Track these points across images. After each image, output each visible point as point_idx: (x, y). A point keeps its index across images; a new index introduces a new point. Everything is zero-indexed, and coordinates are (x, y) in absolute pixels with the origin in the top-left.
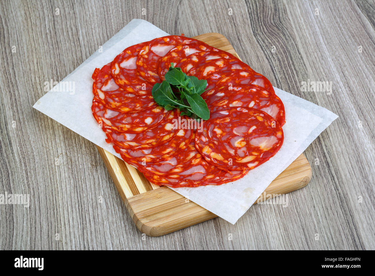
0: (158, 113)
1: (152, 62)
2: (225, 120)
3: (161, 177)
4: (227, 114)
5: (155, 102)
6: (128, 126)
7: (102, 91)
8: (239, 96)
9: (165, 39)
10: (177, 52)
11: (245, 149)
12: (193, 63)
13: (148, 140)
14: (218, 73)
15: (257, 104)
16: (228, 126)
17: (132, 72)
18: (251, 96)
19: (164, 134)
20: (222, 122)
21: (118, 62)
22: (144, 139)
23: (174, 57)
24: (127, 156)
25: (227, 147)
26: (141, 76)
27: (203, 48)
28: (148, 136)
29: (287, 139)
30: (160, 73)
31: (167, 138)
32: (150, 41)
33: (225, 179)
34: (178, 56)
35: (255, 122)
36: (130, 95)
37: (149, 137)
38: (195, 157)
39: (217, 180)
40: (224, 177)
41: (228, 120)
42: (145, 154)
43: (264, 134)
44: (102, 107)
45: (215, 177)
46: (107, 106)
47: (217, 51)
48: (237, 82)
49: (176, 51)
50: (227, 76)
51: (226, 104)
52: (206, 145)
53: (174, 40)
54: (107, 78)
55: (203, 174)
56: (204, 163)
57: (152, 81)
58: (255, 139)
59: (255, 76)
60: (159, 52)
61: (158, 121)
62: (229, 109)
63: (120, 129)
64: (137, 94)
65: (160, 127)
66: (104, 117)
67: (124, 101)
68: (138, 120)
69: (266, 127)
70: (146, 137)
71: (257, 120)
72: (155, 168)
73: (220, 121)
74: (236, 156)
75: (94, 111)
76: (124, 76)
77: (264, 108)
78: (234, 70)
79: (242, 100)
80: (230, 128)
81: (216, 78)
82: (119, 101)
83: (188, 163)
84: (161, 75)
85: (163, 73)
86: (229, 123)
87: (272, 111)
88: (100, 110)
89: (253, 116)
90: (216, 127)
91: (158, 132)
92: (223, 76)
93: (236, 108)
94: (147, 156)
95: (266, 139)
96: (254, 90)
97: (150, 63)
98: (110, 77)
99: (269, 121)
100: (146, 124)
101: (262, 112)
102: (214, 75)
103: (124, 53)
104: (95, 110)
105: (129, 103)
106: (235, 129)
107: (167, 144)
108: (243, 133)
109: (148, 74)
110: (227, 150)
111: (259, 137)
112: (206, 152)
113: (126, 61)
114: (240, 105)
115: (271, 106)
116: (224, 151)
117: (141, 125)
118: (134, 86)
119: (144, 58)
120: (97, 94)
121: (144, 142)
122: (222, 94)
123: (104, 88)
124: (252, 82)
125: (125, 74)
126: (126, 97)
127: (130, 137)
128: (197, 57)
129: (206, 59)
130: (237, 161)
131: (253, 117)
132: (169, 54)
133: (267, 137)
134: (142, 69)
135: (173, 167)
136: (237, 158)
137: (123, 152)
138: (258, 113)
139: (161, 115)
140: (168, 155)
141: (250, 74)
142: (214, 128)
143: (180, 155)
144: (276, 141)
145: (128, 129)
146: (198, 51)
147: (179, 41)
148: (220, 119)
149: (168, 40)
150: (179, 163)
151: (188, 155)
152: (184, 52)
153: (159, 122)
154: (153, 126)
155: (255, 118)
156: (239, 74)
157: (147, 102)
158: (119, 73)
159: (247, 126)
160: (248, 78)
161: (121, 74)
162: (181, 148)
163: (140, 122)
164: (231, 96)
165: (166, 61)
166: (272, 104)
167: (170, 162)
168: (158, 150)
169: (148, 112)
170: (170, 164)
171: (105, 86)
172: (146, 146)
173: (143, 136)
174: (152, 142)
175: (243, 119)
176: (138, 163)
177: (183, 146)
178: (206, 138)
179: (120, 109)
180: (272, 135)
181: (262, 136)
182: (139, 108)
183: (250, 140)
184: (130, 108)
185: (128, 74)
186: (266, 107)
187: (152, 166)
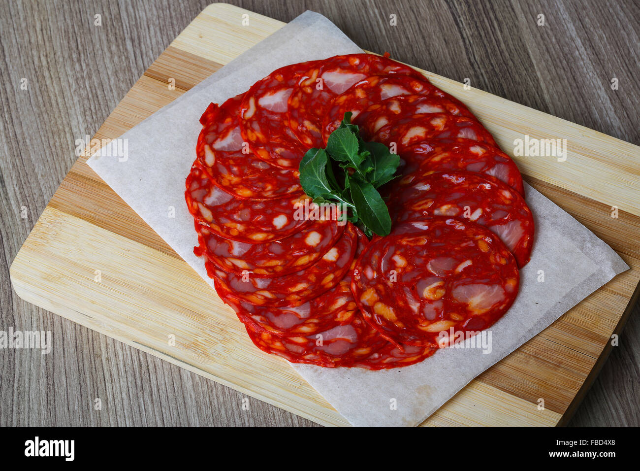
1: (317, 103)
2: (418, 240)
3: (274, 337)
4: (426, 228)
5: (300, 186)
6: (240, 227)
7: (213, 150)
8: (457, 196)
9: (352, 59)
10: (366, 89)
11: (439, 305)
12: (390, 115)
13: (269, 261)
14: (429, 142)
15: (485, 215)
16: (421, 253)
17: (276, 118)
18: (478, 197)
19: (301, 253)
20: (412, 245)
21: (257, 95)
22: (264, 257)
23: (359, 98)
24: (225, 287)
25: (409, 296)
26: (290, 127)
27: (416, 86)
28: (272, 253)
29: (523, 297)
30: (325, 128)
31: (304, 260)
32: (324, 59)
33: (388, 360)
34: (367, 98)
35: (473, 252)
36: (260, 166)
37: (273, 255)
38: (344, 308)
39: (375, 359)
40: (387, 356)
41: (424, 242)
42: (256, 288)
43: (483, 279)
44: (205, 182)
45: (371, 353)
46: (214, 181)
47: (441, 96)
48: (461, 164)
49: (365, 86)
50: (444, 151)
51: (429, 208)
52: (372, 286)
53: (368, 63)
54: (230, 124)
55: (351, 343)
56: (358, 321)
57: (306, 142)
58: (464, 287)
59: (497, 159)
60: (334, 84)
61: (297, 224)
62: (431, 219)
63: (225, 231)
64: (272, 164)
65: (298, 236)
66: (203, 202)
67: (246, 175)
68: (261, 218)
69: (492, 264)
70: (267, 254)
71: (477, 246)
72: (267, 318)
73: (408, 241)
74: (420, 316)
75: (189, 186)
76: (260, 124)
77: (497, 226)
78: (460, 140)
79: (460, 204)
80: (423, 259)
81: (424, 151)
82: (238, 173)
83: (329, 317)
84: (325, 131)
85: (329, 129)
86: (423, 247)
87: (510, 234)
88: (200, 188)
89: (472, 239)
90: (398, 252)
91: (292, 247)
92: (438, 149)
93: (445, 218)
94: (259, 293)
95: (484, 291)
96: (487, 186)
97: (313, 104)
98: (235, 123)
99: (498, 254)
100: (274, 227)
101: (490, 234)
102: (422, 146)
103: (271, 78)
104: (191, 185)
105: (255, 180)
106: (433, 261)
107: (301, 273)
108: (444, 270)
109: (303, 126)
110: (406, 303)
111: (473, 283)
112: (368, 301)
113: (270, 95)
114: (454, 214)
115: (511, 224)
116: (401, 303)
117: (264, 229)
118: (271, 147)
119: (304, 93)
120: (202, 154)
121: (262, 263)
122: (426, 187)
123: (219, 145)
124: (488, 170)
125: (262, 121)
126: (253, 168)
127: (239, 249)
128: (400, 105)
129: (416, 109)
130: (419, 327)
131: (471, 242)
132: (351, 90)
133: (486, 287)
134: (296, 114)
135: (301, 322)
136: (420, 321)
137: (219, 277)
138: (483, 234)
140: (296, 297)
141: (488, 152)
142: (394, 254)
143: (318, 299)
144: (502, 297)
145: (240, 233)
146: (406, 92)
147: (376, 68)
148: (409, 237)
149: (357, 62)
150: (312, 315)
151: (333, 302)
152: (380, 90)
153: (297, 226)
154: (286, 234)
155: (474, 245)
156: (469, 149)
157: (286, 184)
158: (252, 117)
159: (456, 259)
160: (483, 160)
161: (256, 120)
162: (324, 285)
163: (264, 222)
164: (441, 193)
165: (341, 104)
166: (513, 220)
167: (298, 311)
168: (282, 284)
169: (284, 204)
170: (296, 314)
171: (221, 141)
172: (264, 272)
173: (264, 250)
174: (276, 266)
175: (451, 242)
176: (240, 304)
177: (329, 282)
178: (373, 272)
179: (235, 189)
180: (496, 284)
181: (478, 283)
182: (268, 194)
183: (453, 288)
184: (254, 192)
185: (268, 121)
186: (501, 225)
187: (263, 313)
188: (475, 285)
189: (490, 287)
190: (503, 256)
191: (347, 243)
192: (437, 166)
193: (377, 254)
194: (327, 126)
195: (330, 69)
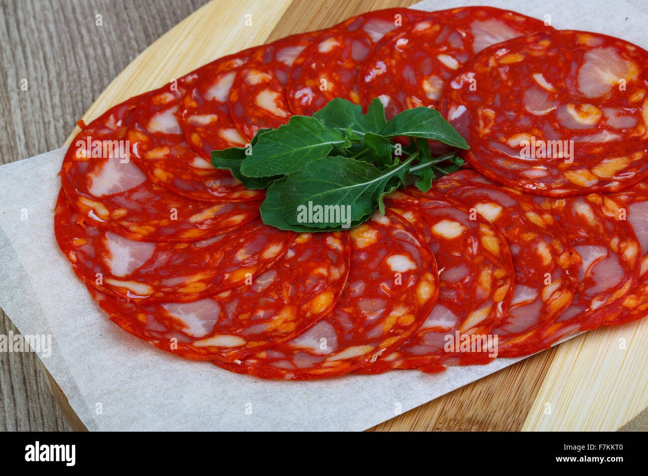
0: (379, 238)
1: (153, 206)
2: (486, 119)
4: (462, 109)
5: (331, 234)
7: (210, 335)
10: (151, 146)
11: (611, 111)
12: (219, 125)
13: (480, 284)
14: (292, 89)
15: (453, 52)
16: (512, 118)
17: (163, 257)
18: (417, 54)
19: (475, 245)
20: (492, 123)
22: (470, 288)
23: (168, 156)
25: (588, 139)
27: (163, 100)
28: (464, 278)
30: (215, 198)
31: (491, 243)
34: (170, 147)
35: (520, 70)
36: (266, 281)
37: (468, 278)
38: (596, 208)
41: (491, 113)
42: (534, 301)
43: (570, 67)
44: (276, 354)
46: (280, 341)
47: (195, 76)
48: (349, 65)
49: (144, 147)
50: (315, 75)
51: (423, 102)
52: (561, 174)
54: (151, 317)
56: (624, 197)
57: (239, 222)
58: (580, 85)
59: (353, 29)
60: (119, 185)
61: (413, 244)
63: (399, 331)
64: (270, 265)
66: (324, 357)
67: (281, 299)
68: (385, 287)
69: (547, 56)
70: (464, 285)
71: (513, 66)
72: (597, 294)
73: (486, 126)
74: (626, 134)
75: (284, 372)
76: (170, 276)
77: (474, 45)
78: (301, 60)
79: (426, 72)
80: (522, 116)
81: (310, 96)
82: (271, 311)
83: (610, 226)
85: (220, 193)
86: (499, 112)
87: (493, 35)
88: (289, 359)
90: (504, 140)
91: (457, 254)
92: (309, 83)
93: (446, 90)
95: (592, 68)
96: (402, 42)
97: (153, 211)
98: (151, 309)
99: (531, 47)
100: (410, 272)
101: (491, 51)
102: (296, 98)
103: (76, 250)
104: (284, 369)
105: (297, 287)
106: (528, 108)
107: (516, 249)
108: (548, 100)
109: (202, 223)
110: (598, 145)
111: (576, 77)
112: (589, 180)
113: (110, 258)
114: (442, 80)
115: (476, 31)
116: (598, 150)
117: (411, 284)
118: (229, 263)
119: (124, 218)
120: (213, 350)
121: (482, 291)
122: (385, 98)
123: (197, 331)
124: (370, 39)
125: (162, 273)
126: (266, 292)
127: (444, 319)
128: (199, 114)
129: (215, 101)
131: (501, 70)
132: (142, 164)
133: (587, 65)
134: (169, 231)
135: (614, 257)
136: (634, 135)
138: (488, 58)
139: (395, 232)
140: (563, 259)
142: (505, 144)
143: (571, 236)
144: (610, 51)
145: (410, 313)
146: (174, 109)
147: (108, 134)
148: (478, 125)
150: (603, 244)
151: (581, 221)
152: (159, 133)
153: (419, 245)
154: (429, 259)
155: (507, 69)
156: (323, 54)
157: (319, 251)
158: (150, 285)
159: (527, 88)
160: (348, 42)
161: (160, 281)
162: (547, 225)
165: (171, 176)
166: (470, 28)
167: (591, 259)
168: (533, 271)
169: (363, 257)
170: (598, 260)
171: (188, 328)
172: (502, 291)
173: (455, 289)
174: (492, 276)
175: (496, 88)
176: (562, 322)
177: (541, 217)
178: (535, 169)
179: (308, 315)
180: (583, 55)
181: (577, 72)
182: (336, 273)
183: (582, 96)
184: (324, 290)
185: (167, 265)
186: (473, 42)
187: (586, 298)
188: (579, 77)
189: (588, 62)
190: (536, 42)
191: (470, 193)
192: (343, 88)
193: (501, 162)
194: (212, 195)
195: (86, 184)
